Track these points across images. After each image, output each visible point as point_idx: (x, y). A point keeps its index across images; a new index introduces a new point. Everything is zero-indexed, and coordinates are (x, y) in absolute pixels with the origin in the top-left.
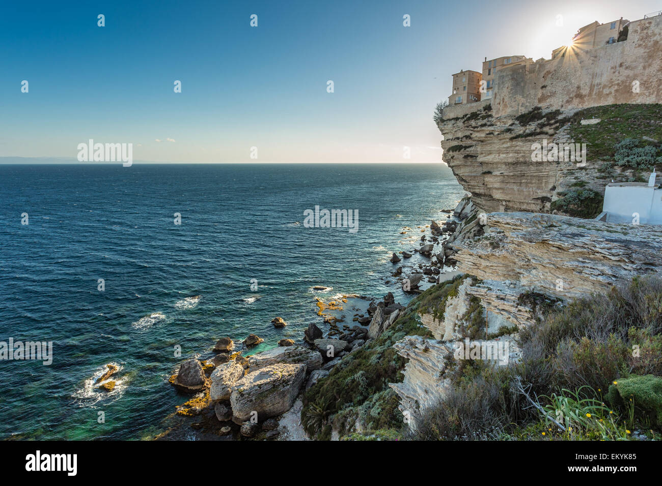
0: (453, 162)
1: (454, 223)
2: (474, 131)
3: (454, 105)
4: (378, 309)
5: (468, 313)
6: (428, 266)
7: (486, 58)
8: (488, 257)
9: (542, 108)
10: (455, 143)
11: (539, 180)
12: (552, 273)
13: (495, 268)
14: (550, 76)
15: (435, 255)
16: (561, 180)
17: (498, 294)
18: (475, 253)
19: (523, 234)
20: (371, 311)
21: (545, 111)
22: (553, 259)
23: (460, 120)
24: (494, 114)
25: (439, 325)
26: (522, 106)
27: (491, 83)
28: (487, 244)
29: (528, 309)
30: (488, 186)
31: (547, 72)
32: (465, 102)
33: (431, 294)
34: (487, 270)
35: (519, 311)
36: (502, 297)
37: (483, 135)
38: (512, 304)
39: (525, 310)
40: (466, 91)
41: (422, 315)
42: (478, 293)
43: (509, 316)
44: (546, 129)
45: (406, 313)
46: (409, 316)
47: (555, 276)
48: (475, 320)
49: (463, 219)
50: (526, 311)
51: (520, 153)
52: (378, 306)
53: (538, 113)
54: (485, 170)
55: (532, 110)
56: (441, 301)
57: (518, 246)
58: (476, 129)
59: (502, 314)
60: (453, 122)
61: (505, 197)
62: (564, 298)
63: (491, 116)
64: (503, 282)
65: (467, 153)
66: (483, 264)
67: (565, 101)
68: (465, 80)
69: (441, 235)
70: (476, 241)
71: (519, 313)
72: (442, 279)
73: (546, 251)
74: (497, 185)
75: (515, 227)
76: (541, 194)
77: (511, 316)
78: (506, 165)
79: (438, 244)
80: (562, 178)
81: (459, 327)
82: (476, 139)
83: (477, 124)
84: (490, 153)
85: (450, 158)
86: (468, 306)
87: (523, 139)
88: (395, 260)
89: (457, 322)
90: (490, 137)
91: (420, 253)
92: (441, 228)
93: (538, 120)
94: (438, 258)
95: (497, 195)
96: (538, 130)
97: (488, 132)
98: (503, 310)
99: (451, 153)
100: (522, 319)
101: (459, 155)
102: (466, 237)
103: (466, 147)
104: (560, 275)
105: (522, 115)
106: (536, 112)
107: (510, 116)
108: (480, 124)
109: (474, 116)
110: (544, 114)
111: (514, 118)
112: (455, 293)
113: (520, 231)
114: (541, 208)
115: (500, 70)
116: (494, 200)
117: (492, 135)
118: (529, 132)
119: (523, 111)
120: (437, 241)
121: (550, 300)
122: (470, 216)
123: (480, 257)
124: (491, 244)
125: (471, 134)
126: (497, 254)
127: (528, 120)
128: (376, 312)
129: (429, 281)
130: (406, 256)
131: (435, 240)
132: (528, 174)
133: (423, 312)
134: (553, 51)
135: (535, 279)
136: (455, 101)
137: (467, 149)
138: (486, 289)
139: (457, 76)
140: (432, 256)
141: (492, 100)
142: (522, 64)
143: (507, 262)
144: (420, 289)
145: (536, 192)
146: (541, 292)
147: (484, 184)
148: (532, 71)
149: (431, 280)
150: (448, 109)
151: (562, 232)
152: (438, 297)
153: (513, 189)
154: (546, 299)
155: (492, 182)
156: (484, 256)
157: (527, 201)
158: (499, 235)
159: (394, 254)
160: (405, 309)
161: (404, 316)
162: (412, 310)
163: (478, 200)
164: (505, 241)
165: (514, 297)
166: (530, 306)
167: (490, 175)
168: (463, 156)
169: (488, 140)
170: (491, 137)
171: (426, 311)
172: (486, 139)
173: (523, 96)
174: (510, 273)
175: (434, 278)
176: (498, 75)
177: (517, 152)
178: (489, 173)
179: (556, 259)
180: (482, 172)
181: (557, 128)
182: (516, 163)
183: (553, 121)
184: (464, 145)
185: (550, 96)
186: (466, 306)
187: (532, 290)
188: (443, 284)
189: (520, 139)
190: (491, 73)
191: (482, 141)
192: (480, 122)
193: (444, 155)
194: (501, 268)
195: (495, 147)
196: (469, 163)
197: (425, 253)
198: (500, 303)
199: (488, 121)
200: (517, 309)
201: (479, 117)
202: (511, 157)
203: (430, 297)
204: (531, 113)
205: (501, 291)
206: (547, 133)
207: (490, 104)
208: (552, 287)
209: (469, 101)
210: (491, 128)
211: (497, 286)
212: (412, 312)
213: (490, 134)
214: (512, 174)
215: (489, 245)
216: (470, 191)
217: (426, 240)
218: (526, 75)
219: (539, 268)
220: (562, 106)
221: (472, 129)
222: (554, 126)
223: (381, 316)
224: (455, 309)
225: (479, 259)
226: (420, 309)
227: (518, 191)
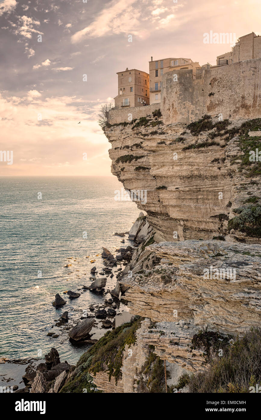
0: (124, 175)
1: (129, 249)
2: (144, 139)
3: (120, 108)
4: (38, 374)
5: (148, 363)
6: (101, 307)
7: (152, 57)
8: (161, 294)
9: (212, 117)
10: (125, 153)
11: (215, 196)
12: (223, 308)
13: (168, 306)
14: (216, 83)
15: (109, 292)
16: (236, 195)
17: (172, 338)
18: (146, 290)
19: (191, 267)
20: (28, 379)
21: (214, 121)
22: (222, 291)
23: (128, 125)
24: (164, 121)
25: (116, 384)
26: (192, 114)
27: (159, 85)
28: (158, 279)
29: (202, 352)
30: (164, 204)
31: (213, 79)
32: (133, 105)
33: (105, 344)
34: (161, 309)
35: (194, 355)
36: (175, 341)
37: (154, 144)
38: (186, 348)
39: (199, 354)
40: (133, 93)
41: (95, 375)
42: (150, 340)
43: (185, 363)
44: (217, 140)
45: (76, 374)
46: (79, 378)
47: (225, 310)
48: (156, 371)
49: (140, 243)
50: (201, 355)
51: (194, 165)
52: (37, 370)
53: (208, 122)
54: (160, 184)
55: (202, 118)
56: (117, 352)
57: (189, 279)
58: (146, 137)
59: (177, 362)
60: (121, 127)
61: (183, 215)
62: (235, 335)
63: (161, 123)
64: (176, 323)
65: (139, 164)
66: (155, 302)
67: (232, 111)
68: (131, 79)
69: (115, 265)
70: (147, 276)
71: (194, 358)
72: (119, 322)
73: (215, 284)
74: (173, 202)
75: (183, 259)
76: (219, 211)
77: (186, 363)
78: (181, 179)
79: (111, 277)
80: (236, 193)
81: (138, 383)
82: (147, 148)
83: (147, 131)
84: (164, 165)
85: (120, 170)
86: (148, 354)
87: (196, 149)
88: (59, 304)
89: (135, 377)
90: (162, 147)
91: (91, 291)
92: (115, 257)
93: (209, 130)
94: (112, 296)
95: (174, 213)
96: (210, 141)
97: (159, 141)
98: (178, 357)
99: (120, 164)
100: (198, 365)
101: (130, 167)
102: (145, 265)
103: (137, 158)
104: (230, 308)
105: (193, 123)
106: (206, 120)
107: (181, 124)
108: (150, 131)
109: (144, 122)
110: (214, 123)
111: (185, 126)
112: (133, 340)
113: (188, 262)
114: (220, 226)
115: (167, 73)
116: (171, 219)
117: (164, 145)
118: (201, 143)
119: (194, 119)
120: (111, 273)
121: (222, 338)
122: (147, 238)
123: (152, 294)
124: (163, 278)
125: (142, 143)
126: (169, 290)
127: (199, 129)
128: (35, 379)
129: (103, 327)
130: (73, 296)
131: (108, 272)
132: (204, 189)
133: (95, 371)
134: (218, 57)
135: (208, 316)
136: (122, 103)
137: (139, 160)
138: (159, 334)
139: (122, 75)
140: (106, 293)
141: (162, 104)
142: (189, 69)
143: (180, 298)
144: (92, 338)
145: (213, 209)
146: (214, 331)
147: (159, 201)
148: (199, 77)
149: (106, 325)
150: (114, 112)
151: (228, 262)
152: (114, 347)
153: (189, 206)
154: (218, 338)
155: (168, 199)
156: (156, 293)
157: (205, 220)
158: (170, 266)
159: (58, 296)
160: (73, 370)
161: (73, 379)
162: (83, 369)
163: (154, 220)
164: (177, 274)
165: (188, 340)
166: (204, 348)
167: (164, 191)
168: (135, 168)
169: (161, 150)
170: (164, 147)
171: (100, 369)
172: (158, 149)
173: (192, 102)
174: (185, 311)
175: (110, 322)
176: (165, 78)
177: (191, 164)
178: (164, 188)
179: (224, 292)
180: (155, 187)
181: (227, 139)
182: (191, 177)
183: (223, 132)
184: (134, 155)
185: (218, 105)
186: (146, 354)
187: (205, 329)
188: (120, 328)
189: (193, 150)
190: (159, 75)
191: (154, 151)
192: (151, 129)
193: (113, 167)
194: (175, 306)
195: (168, 159)
196: (141, 177)
197: (97, 290)
198: (174, 349)
199: (159, 129)
200: (192, 354)
201: (149, 124)
202: (185, 170)
203: (104, 348)
204: (201, 122)
205: (174, 334)
206: (218, 145)
207: (159, 110)
208: (224, 323)
209: (137, 105)
210: (163, 137)
211: (171, 329)
212: (83, 371)
213: (162, 143)
214: (187, 189)
215: (160, 279)
216: (145, 210)
217: (97, 273)
218: (194, 80)
219: (211, 303)
220: (230, 116)
221: (142, 137)
222: (224, 137)
223: (42, 383)
224: (133, 359)
225: (152, 297)
226: (92, 367)
227: (195, 207)
